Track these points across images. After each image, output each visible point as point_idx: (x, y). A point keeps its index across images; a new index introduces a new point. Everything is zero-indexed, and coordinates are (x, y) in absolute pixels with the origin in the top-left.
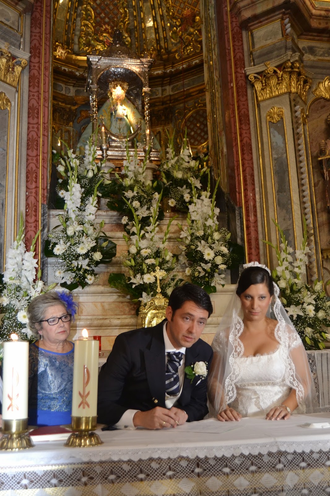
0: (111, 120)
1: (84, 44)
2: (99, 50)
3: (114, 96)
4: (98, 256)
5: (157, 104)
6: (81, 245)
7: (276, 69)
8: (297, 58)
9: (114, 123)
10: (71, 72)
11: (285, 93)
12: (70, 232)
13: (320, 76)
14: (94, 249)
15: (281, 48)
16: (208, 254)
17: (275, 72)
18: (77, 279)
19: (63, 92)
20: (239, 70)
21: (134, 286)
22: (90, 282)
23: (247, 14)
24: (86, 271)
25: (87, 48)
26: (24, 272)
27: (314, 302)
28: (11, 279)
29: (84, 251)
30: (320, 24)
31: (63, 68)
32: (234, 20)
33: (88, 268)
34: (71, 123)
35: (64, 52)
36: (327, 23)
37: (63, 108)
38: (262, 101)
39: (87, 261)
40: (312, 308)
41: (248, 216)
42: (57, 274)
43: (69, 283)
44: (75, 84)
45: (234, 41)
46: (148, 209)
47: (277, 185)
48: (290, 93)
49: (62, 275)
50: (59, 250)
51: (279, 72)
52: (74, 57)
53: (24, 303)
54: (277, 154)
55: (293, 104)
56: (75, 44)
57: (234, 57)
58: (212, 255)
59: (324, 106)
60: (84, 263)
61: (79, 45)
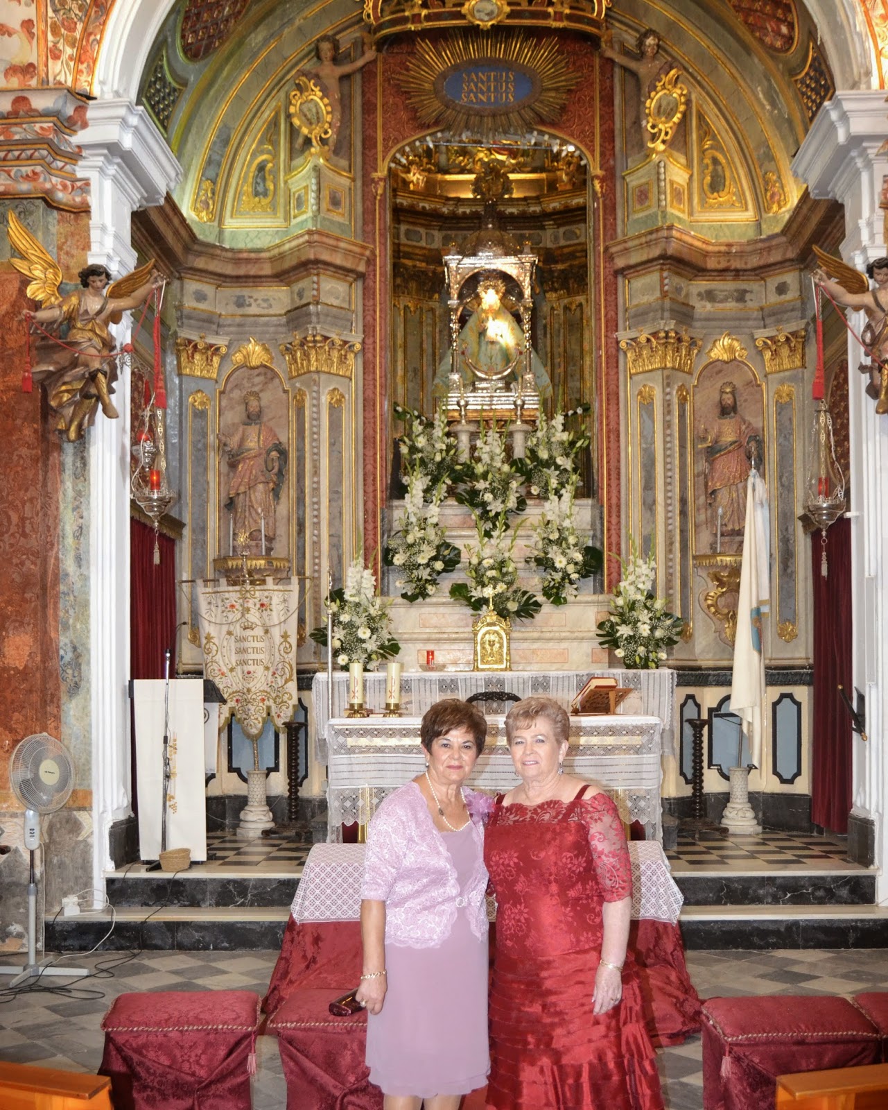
0: (479, 343)
1: (457, 152)
2: (480, 160)
3: (485, 305)
4: (439, 565)
5: (578, 254)
6: (422, 554)
7: (649, 337)
8: (672, 327)
9: (483, 348)
10: (435, 210)
11: (658, 369)
12: (410, 539)
13: (718, 330)
14: (434, 559)
15: (657, 310)
16: (560, 562)
17: (648, 340)
18: (417, 590)
19: (423, 244)
20: (609, 334)
21: (473, 600)
22: (430, 593)
23: (620, 263)
24: (427, 581)
25: (461, 158)
26: (363, 591)
27: (648, 621)
28: (351, 596)
29: (425, 561)
30: (719, 263)
31: (421, 205)
32: (607, 265)
33: (429, 578)
34: (436, 296)
35: (421, 178)
36: (729, 261)
37: (422, 272)
38: (635, 374)
39: (428, 570)
40: (647, 627)
41: (609, 516)
42: (398, 584)
43: (409, 594)
44: (441, 226)
45: (606, 295)
46: (503, 502)
47: (643, 481)
48: (665, 368)
49: (403, 586)
50: (399, 560)
51: (653, 340)
52: (439, 176)
53: (364, 620)
54: (646, 443)
55: (667, 383)
56: (441, 153)
57: (606, 316)
58: (564, 561)
59: (720, 371)
60: (424, 574)
61: (447, 154)
